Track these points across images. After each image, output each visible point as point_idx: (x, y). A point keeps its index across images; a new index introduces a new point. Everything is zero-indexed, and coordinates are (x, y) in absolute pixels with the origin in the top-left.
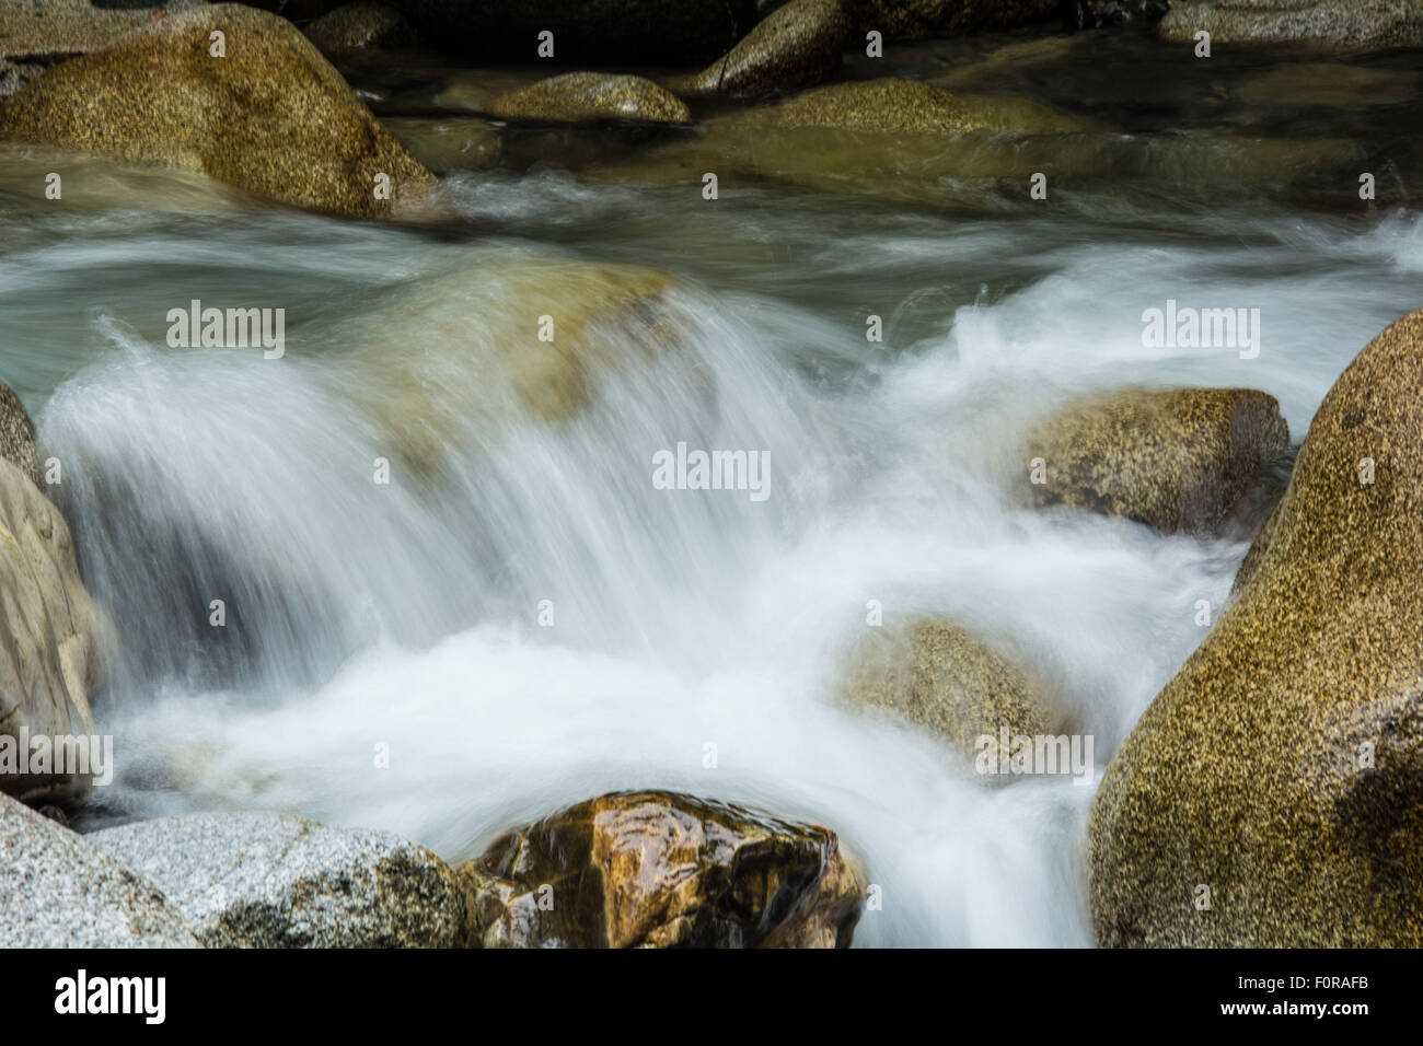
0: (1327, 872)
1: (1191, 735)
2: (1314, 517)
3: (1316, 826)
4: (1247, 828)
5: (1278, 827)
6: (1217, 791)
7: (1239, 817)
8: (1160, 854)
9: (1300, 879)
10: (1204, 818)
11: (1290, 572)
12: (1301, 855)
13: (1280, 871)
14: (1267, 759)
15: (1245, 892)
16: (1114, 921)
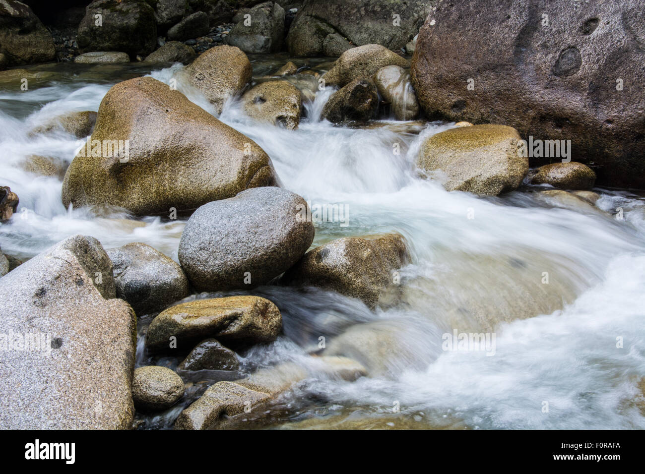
0: (108, 182)
1: (81, 162)
2: (102, 122)
3: (106, 174)
4: (93, 177)
5: (99, 176)
6: (87, 171)
7: (92, 175)
8: (78, 185)
9: (104, 185)
10: (85, 177)
11: (98, 132)
12: (104, 180)
13: (100, 183)
14: (96, 164)
15: (94, 189)
16: (70, 199)
